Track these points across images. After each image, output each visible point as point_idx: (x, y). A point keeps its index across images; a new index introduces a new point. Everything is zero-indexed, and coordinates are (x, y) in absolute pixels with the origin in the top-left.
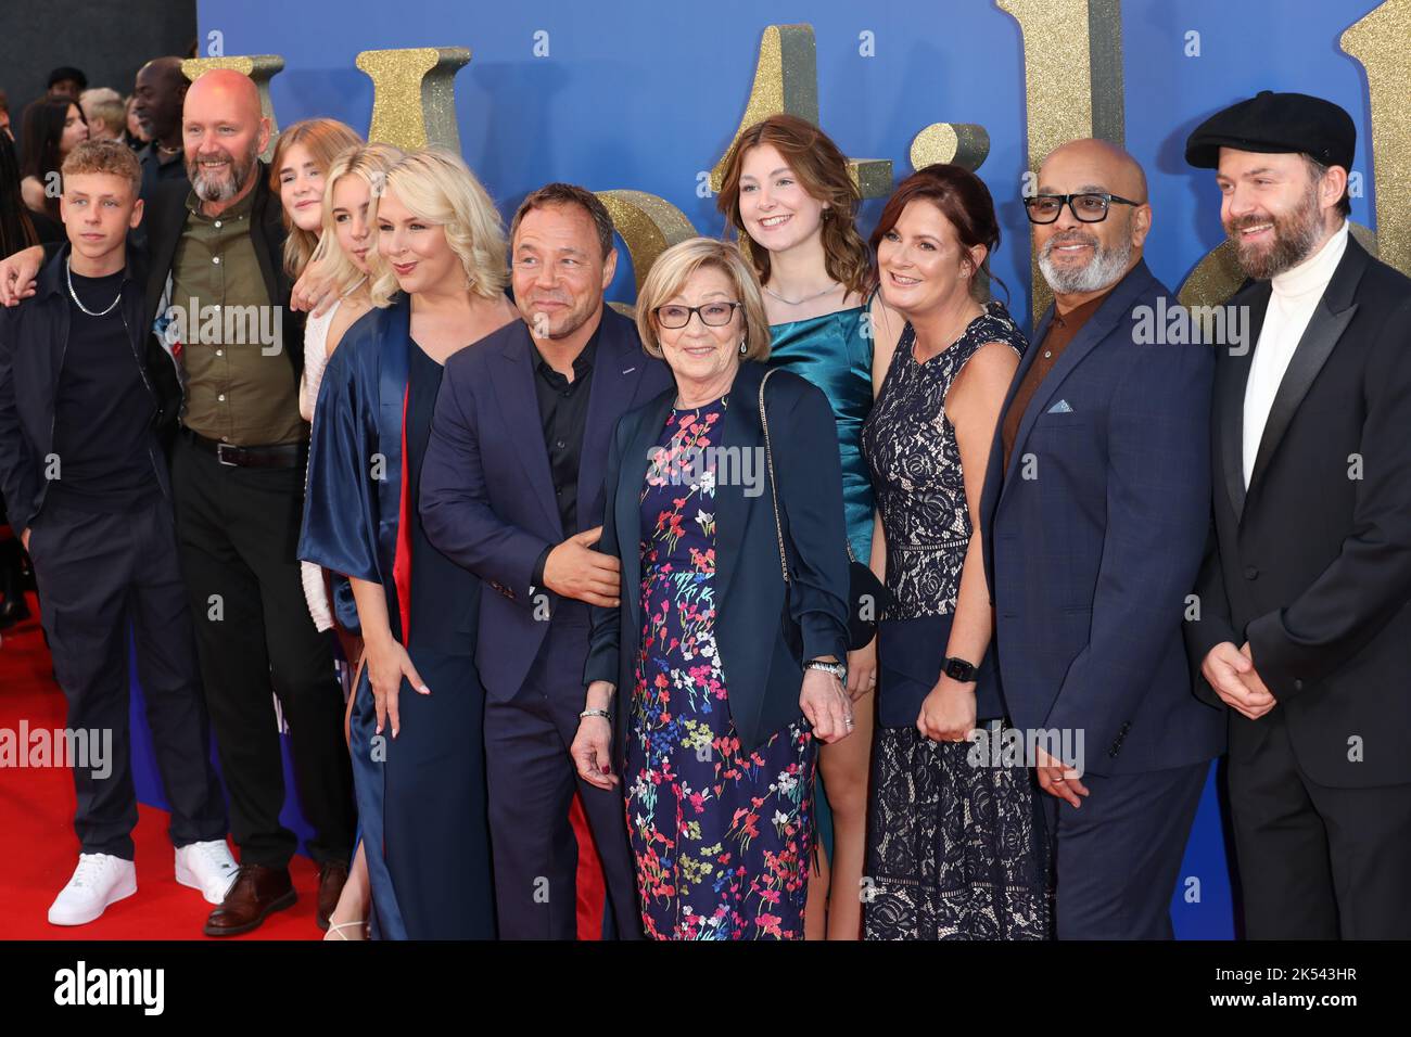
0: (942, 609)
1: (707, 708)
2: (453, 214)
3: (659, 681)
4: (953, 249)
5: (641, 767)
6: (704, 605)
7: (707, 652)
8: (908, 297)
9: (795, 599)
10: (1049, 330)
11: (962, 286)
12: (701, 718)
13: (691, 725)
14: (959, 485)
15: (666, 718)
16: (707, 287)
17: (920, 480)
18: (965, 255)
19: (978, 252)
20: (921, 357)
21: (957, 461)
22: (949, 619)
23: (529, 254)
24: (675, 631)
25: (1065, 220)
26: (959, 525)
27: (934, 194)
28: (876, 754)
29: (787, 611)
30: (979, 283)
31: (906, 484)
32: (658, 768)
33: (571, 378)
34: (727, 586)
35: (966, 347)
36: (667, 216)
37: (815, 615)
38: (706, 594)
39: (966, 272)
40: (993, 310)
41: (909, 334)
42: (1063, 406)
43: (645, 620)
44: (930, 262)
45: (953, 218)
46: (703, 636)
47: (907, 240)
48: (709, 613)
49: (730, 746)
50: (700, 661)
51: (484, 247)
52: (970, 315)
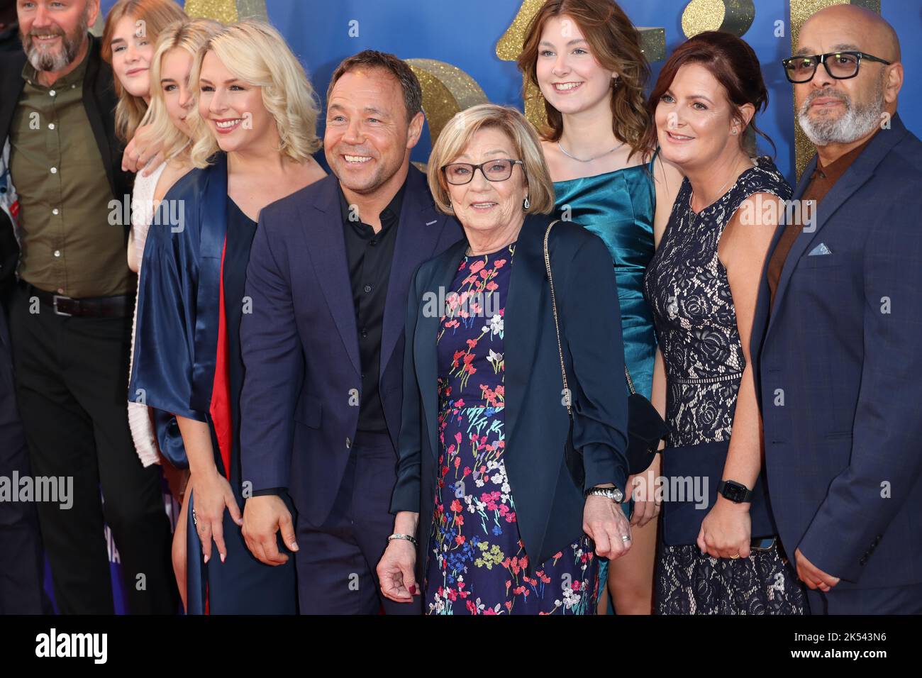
0: (719, 436)
1: (497, 531)
2: (270, 77)
3: (454, 507)
4: (723, 108)
5: (438, 586)
6: (494, 436)
7: (496, 479)
8: (684, 152)
9: (577, 431)
10: (810, 180)
11: (733, 143)
12: (493, 540)
13: (483, 546)
14: (733, 324)
15: (460, 540)
16: (490, 146)
17: (697, 319)
18: (735, 113)
19: (747, 110)
20: (698, 206)
21: (730, 300)
22: (725, 446)
23: (338, 113)
24: (468, 461)
25: (820, 77)
26: (733, 360)
27: (704, 58)
28: (658, 570)
29: (571, 441)
30: (747, 138)
31: (685, 323)
32: (454, 586)
33: (377, 228)
34: (515, 418)
35: (737, 196)
36: (459, 81)
37: (597, 446)
38: (496, 426)
39: (736, 129)
40: (762, 163)
41: (687, 188)
42: (822, 249)
43: (442, 451)
44: (702, 120)
45: (722, 79)
46: (492, 465)
47: (681, 101)
48: (500, 442)
49: (518, 565)
50: (492, 488)
51: (297, 111)
52: (742, 167)
